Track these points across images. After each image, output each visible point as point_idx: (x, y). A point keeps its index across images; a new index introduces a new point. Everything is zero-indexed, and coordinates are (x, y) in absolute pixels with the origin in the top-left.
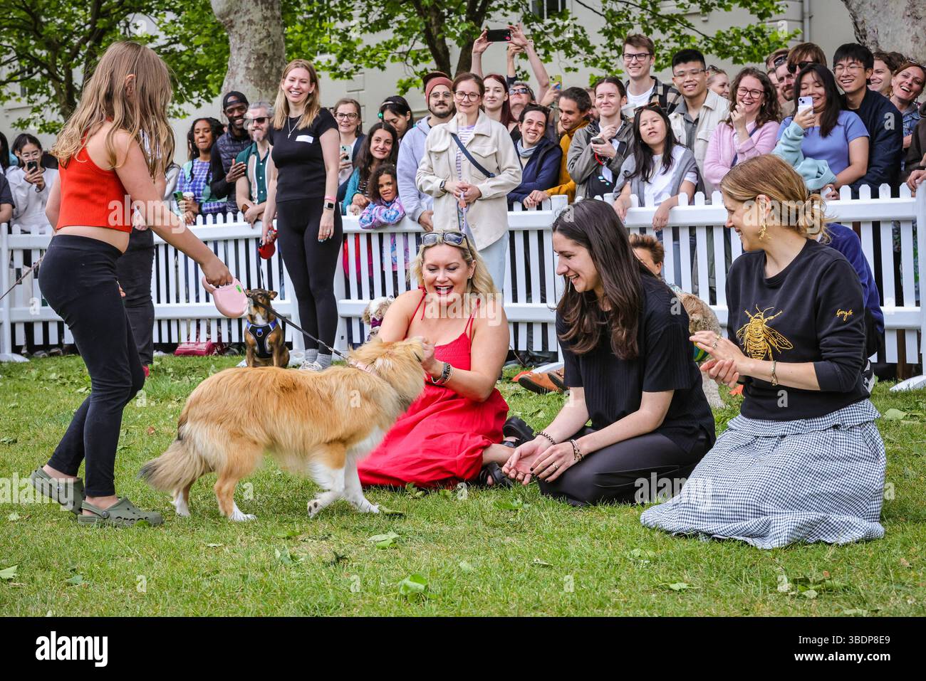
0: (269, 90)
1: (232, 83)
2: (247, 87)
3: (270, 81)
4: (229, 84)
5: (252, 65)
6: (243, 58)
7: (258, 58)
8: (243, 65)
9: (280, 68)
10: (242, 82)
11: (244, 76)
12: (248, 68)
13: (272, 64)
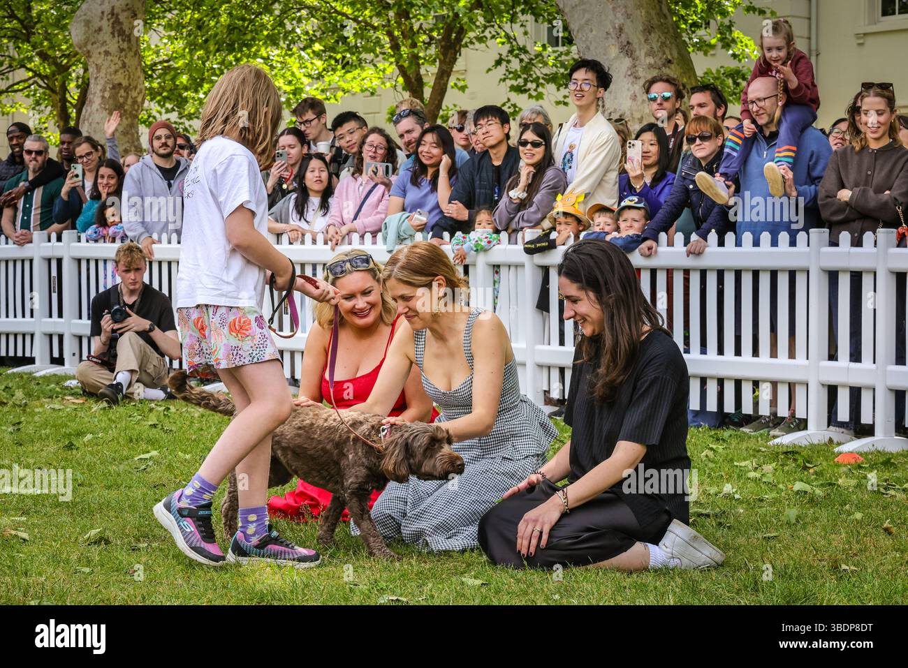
0: (124, 118)
1: (89, 110)
2: (101, 116)
3: (125, 111)
4: (87, 111)
5: (107, 95)
6: (99, 87)
7: (114, 87)
8: (99, 94)
9: (136, 97)
10: (97, 110)
11: (100, 104)
12: (103, 97)
13: (128, 93)
